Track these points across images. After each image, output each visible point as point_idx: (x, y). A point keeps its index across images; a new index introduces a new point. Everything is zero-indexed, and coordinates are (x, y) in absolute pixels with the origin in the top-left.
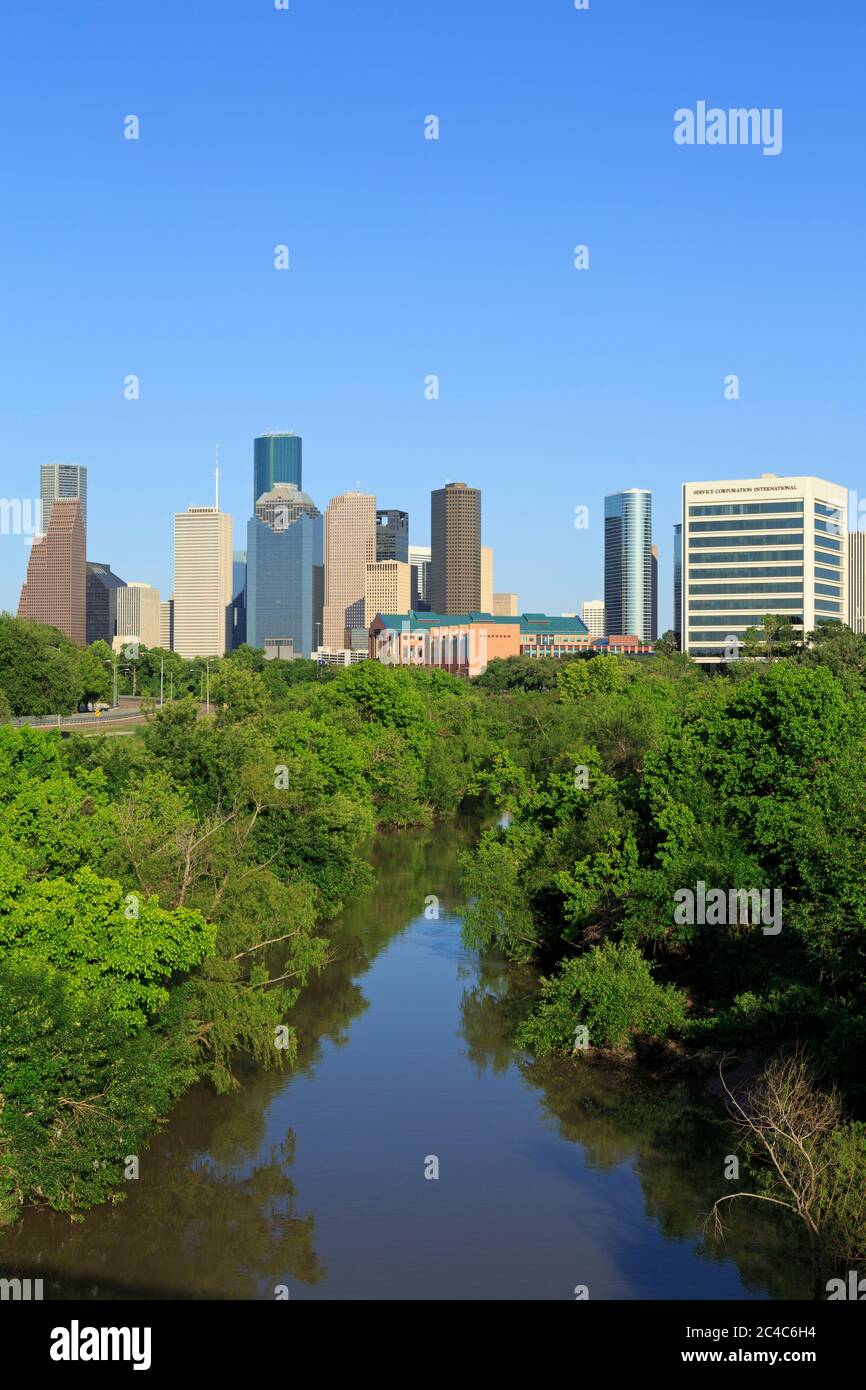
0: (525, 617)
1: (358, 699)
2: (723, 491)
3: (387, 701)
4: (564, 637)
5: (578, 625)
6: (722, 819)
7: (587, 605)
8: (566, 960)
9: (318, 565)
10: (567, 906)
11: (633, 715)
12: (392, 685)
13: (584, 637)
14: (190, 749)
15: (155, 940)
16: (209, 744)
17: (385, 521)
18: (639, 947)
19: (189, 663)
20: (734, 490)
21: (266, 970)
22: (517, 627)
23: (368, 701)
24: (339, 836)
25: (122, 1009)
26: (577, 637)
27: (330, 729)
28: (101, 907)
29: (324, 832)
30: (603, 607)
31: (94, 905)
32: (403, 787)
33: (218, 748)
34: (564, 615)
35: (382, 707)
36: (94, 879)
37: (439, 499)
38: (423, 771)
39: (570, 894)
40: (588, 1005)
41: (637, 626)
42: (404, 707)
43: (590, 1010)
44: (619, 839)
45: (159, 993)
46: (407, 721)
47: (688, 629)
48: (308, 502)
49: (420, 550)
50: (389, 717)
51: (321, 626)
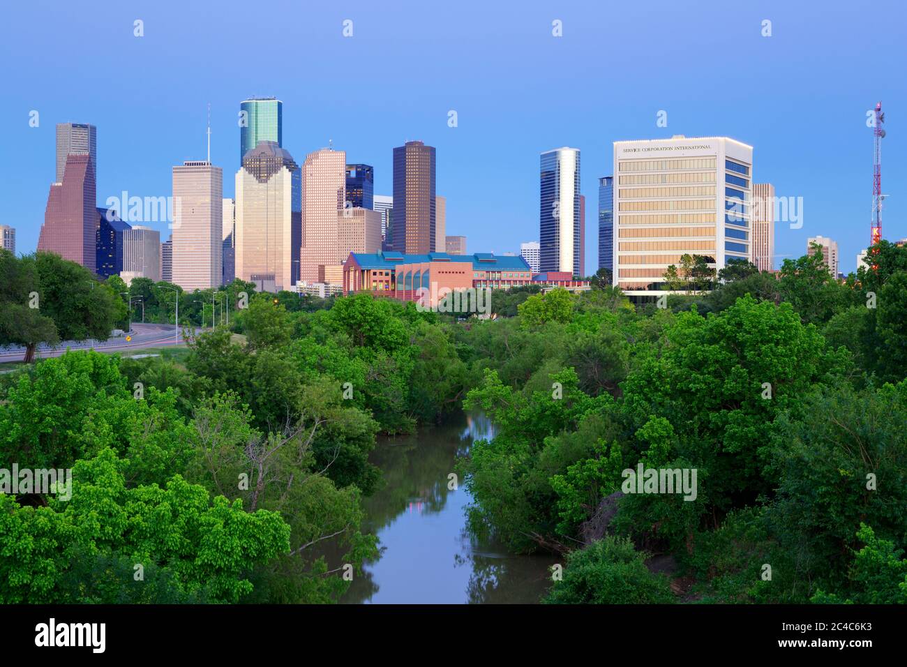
0: (476, 257)
1: (351, 326)
2: (649, 149)
3: (376, 328)
4: (510, 274)
5: (521, 262)
6: (696, 430)
7: (524, 246)
8: (571, 552)
9: (297, 211)
10: (559, 504)
11: (604, 341)
12: (380, 315)
13: (527, 274)
14: (225, 370)
15: (240, 538)
16: (243, 366)
17: (353, 174)
18: (633, 539)
19: (190, 295)
20: (657, 149)
21: (325, 562)
22: (470, 264)
23: (359, 328)
24: (355, 445)
25: (212, 597)
26: (521, 274)
27: (334, 352)
28: (191, 510)
29: (342, 442)
30: (539, 248)
31: (185, 507)
32: (393, 402)
33: (251, 369)
34: (506, 255)
35: (371, 334)
36: (186, 485)
37: (400, 155)
38: (407, 388)
39: (563, 494)
40: (593, 590)
41: (566, 263)
42: (391, 333)
43: (595, 595)
44: (606, 448)
45: (244, 584)
46: (393, 346)
47: (616, 267)
48: (288, 158)
49: (383, 199)
50: (377, 342)
51: (299, 264)
